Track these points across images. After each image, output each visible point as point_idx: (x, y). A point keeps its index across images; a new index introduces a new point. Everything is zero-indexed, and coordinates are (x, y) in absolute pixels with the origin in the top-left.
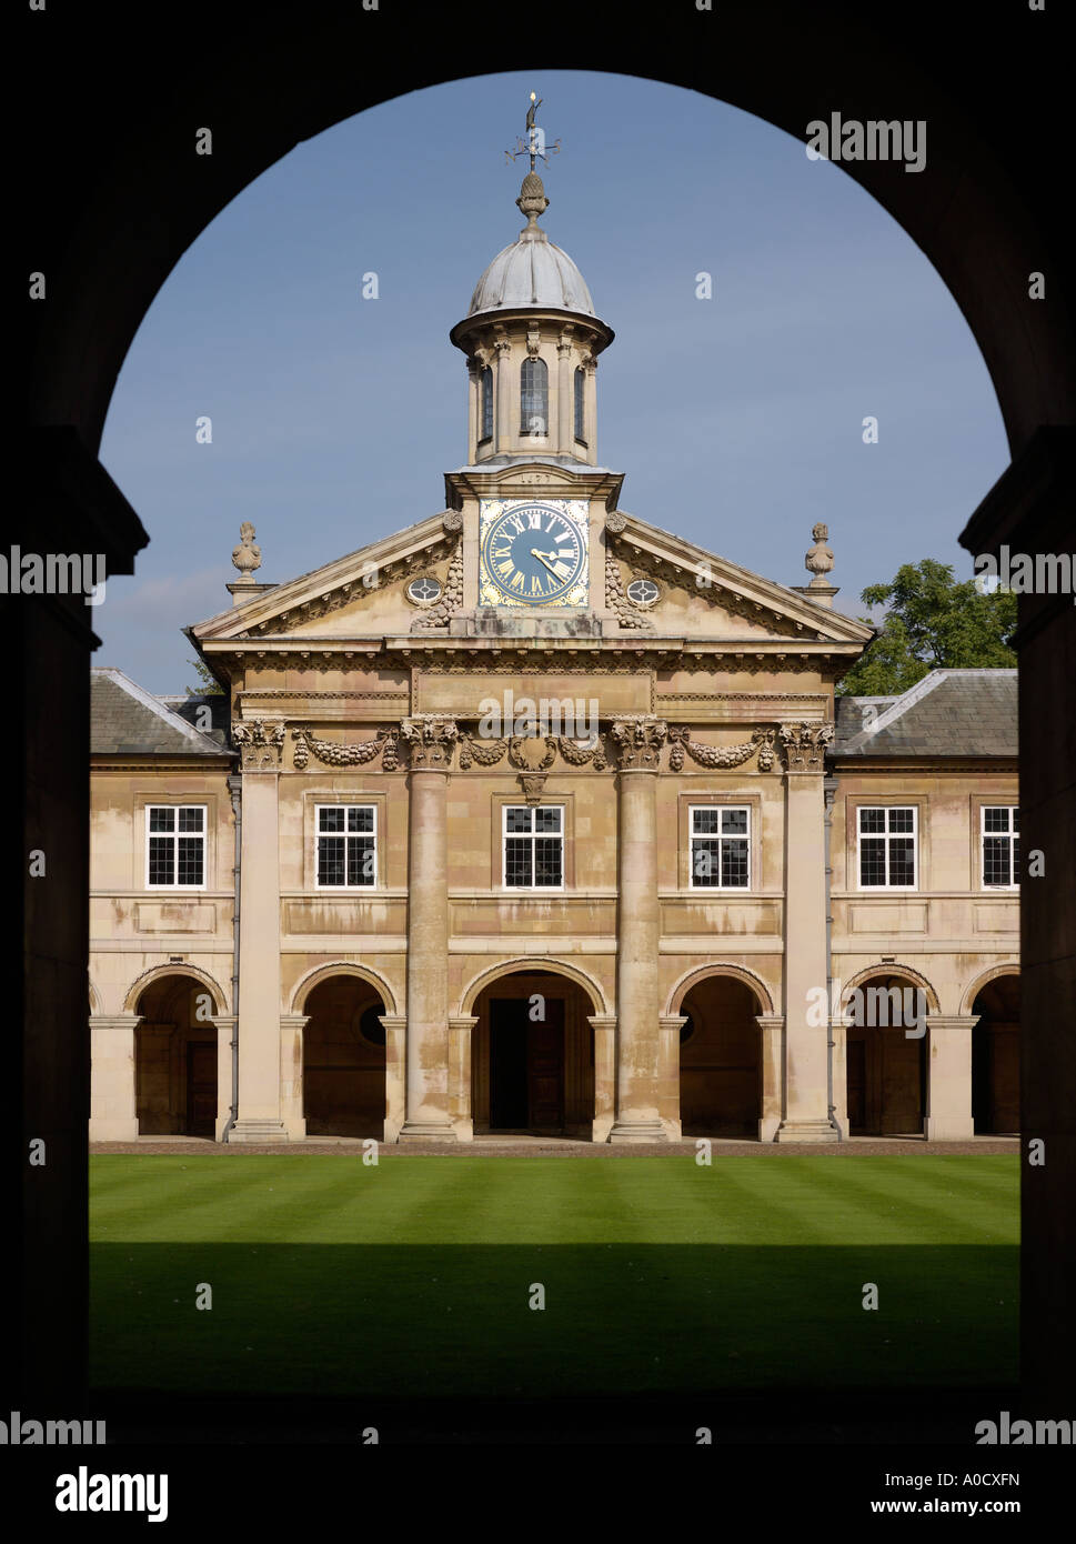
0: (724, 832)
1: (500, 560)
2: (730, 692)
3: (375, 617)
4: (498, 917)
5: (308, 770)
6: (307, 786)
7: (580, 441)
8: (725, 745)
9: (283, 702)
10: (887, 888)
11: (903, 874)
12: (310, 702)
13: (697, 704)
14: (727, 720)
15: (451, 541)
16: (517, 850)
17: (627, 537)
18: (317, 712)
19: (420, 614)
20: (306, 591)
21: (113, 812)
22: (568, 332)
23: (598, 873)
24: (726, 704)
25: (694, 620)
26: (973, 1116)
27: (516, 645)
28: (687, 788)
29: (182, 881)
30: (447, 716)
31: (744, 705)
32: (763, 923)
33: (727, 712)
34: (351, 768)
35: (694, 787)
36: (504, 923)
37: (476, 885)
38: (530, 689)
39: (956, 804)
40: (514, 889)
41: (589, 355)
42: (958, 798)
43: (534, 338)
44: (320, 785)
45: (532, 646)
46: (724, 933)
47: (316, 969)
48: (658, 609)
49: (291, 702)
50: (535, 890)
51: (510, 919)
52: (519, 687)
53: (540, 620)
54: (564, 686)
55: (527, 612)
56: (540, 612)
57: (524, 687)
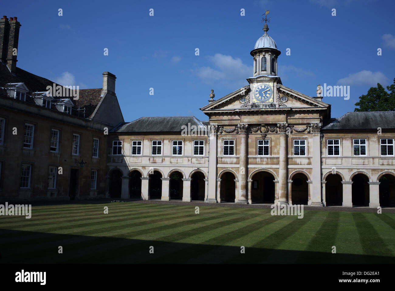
0: (300, 145)
1: (256, 94)
2: (301, 118)
3: (234, 105)
4: (256, 161)
5: (223, 134)
6: (222, 137)
8: (301, 128)
9: (218, 121)
10: (334, 156)
11: (337, 153)
12: (222, 121)
13: (295, 120)
14: (300, 123)
15: (248, 91)
16: (261, 148)
17: (281, 89)
18: (224, 123)
19: (242, 105)
20: (221, 101)
21: (188, 142)
22: (270, 52)
23: (276, 153)
24: (300, 120)
25: (294, 104)
26: (352, 202)
27: (259, 110)
28: (293, 136)
29: (200, 154)
30: (246, 123)
31: (304, 120)
32: (308, 163)
33: (300, 121)
34: (230, 133)
35: (294, 136)
36: (258, 162)
37: (253, 155)
38: (262, 118)
39: (348, 139)
40: (260, 156)
42: (348, 138)
43: (264, 53)
44: (224, 136)
45: (262, 110)
46: (300, 164)
47: (223, 170)
48: (287, 102)
49: (219, 121)
50: (263, 156)
51: (259, 161)
52: (260, 118)
53: (263, 105)
54: (268, 117)
55: (261, 104)
56: (264, 104)
57: (261, 117)
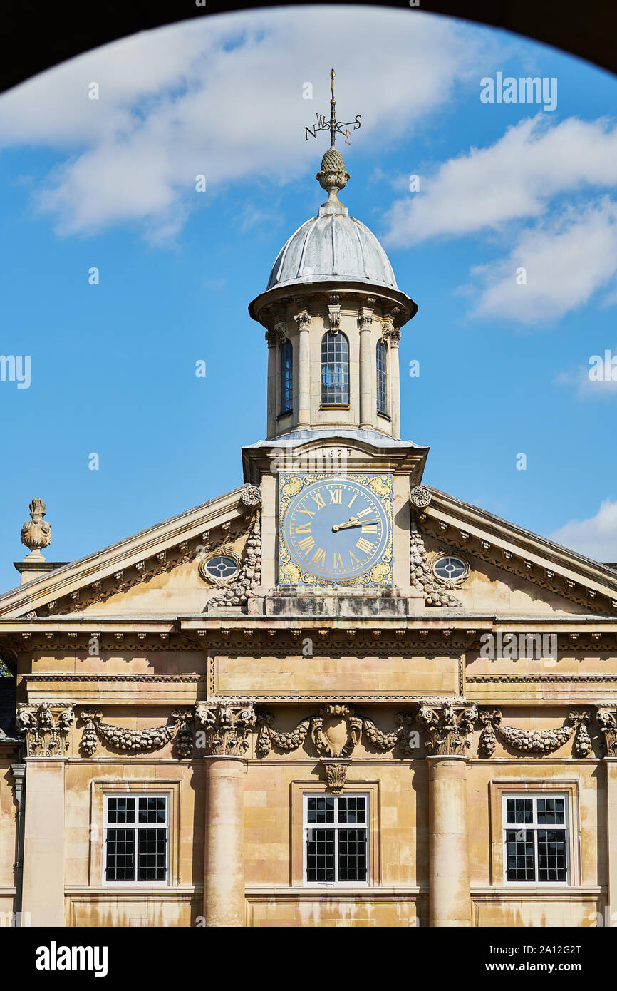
0: (539, 822)
1: (301, 536)
2: (543, 673)
3: (169, 595)
4: (298, 914)
5: (95, 757)
6: (95, 774)
7: (383, 414)
8: (538, 729)
9: (72, 685)
12: (100, 685)
13: (508, 686)
14: (541, 703)
15: (247, 515)
16: (319, 844)
17: (432, 512)
18: (107, 695)
19: (218, 593)
20: (97, 568)
22: (369, 305)
23: (405, 867)
24: (539, 686)
25: (503, 597)
27: (318, 625)
28: (499, 774)
30: (244, 700)
31: (559, 686)
33: (540, 694)
34: (142, 756)
35: (506, 774)
37: (275, 880)
38: (331, 670)
40: (315, 884)
41: (391, 328)
43: (334, 310)
44: (109, 772)
45: (337, 625)
48: (465, 586)
49: (80, 685)
50: (338, 886)
51: (312, 916)
52: (320, 669)
53: (341, 599)
54: (367, 668)
55: (329, 590)
56: (343, 591)
57: (326, 668)
